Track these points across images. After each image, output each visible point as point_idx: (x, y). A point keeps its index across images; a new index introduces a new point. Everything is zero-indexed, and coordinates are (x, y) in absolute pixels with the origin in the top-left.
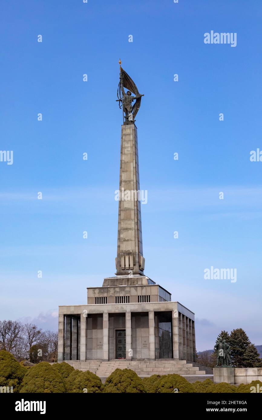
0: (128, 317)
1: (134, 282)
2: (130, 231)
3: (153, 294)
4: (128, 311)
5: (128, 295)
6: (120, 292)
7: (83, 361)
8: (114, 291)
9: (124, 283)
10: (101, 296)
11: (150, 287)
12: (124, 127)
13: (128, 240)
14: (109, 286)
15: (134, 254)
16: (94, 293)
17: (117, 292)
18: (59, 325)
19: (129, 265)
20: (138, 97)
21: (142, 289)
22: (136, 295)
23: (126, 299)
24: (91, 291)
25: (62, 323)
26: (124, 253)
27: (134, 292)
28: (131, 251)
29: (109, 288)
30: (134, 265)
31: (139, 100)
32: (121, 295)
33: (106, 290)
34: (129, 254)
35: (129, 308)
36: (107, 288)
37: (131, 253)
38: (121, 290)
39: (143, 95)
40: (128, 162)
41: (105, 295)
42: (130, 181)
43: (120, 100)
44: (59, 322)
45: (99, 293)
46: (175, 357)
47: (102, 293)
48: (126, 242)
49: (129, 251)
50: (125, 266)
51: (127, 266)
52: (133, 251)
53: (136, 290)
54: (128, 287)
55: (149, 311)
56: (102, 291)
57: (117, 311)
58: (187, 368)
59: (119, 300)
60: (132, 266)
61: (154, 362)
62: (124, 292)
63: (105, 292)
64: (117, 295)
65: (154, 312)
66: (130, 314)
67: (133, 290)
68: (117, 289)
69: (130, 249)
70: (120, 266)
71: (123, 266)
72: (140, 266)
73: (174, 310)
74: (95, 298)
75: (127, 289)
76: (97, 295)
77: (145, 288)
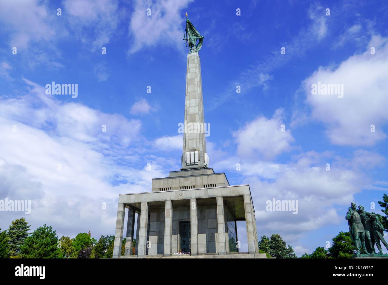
3: (219, 182)
4: (193, 197)
5: (193, 184)
6: (184, 182)
8: (179, 181)
11: (216, 175)
13: (193, 139)
16: (159, 184)
18: (118, 215)
19: (195, 161)
21: (208, 177)
22: (202, 184)
24: (156, 181)
25: (121, 213)
27: (199, 181)
29: (174, 178)
30: (199, 160)
32: (186, 185)
34: (194, 150)
35: (193, 194)
36: (172, 178)
37: (196, 150)
38: (186, 180)
40: (192, 78)
42: (194, 92)
44: (118, 212)
45: (163, 184)
50: (190, 161)
51: (192, 161)
52: (197, 148)
53: (202, 179)
54: (193, 176)
55: (217, 197)
56: (166, 181)
57: (181, 198)
62: (189, 182)
63: (170, 182)
64: (182, 185)
65: (223, 197)
66: (195, 200)
68: (182, 179)
69: (195, 146)
70: (186, 162)
71: (188, 162)
72: (204, 162)
73: (245, 194)
74: (159, 189)
75: (192, 179)
76: (162, 186)
77: (210, 176)
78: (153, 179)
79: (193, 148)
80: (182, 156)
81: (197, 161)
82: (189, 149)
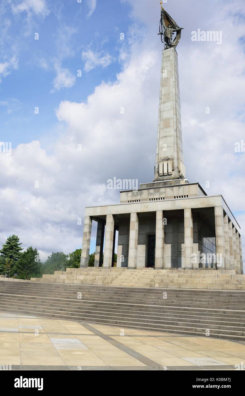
0: (159, 217)
2: (169, 138)
3: (191, 193)
4: (159, 209)
5: (162, 196)
6: (154, 193)
8: (148, 193)
10: (134, 199)
11: (188, 185)
15: (172, 159)
16: (127, 196)
17: (151, 194)
19: (168, 171)
21: (179, 189)
22: (172, 196)
24: (124, 194)
25: (86, 225)
26: (163, 160)
27: (169, 192)
29: (142, 190)
30: (173, 170)
32: (156, 197)
34: (168, 159)
35: (159, 206)
37: (170, 159)
38: (155, 192)
45: (132, 196)
47: (136, 195)
49: (168, 157)
50: (163, 172)
51: (165, 171)
52: (171, 157)
53: (172, 190)
54: (163, 187)
55: (185, 209)
57: (146, 210)
62: (159, 194)
63: (138, 195)
64: (151, 197)
65: (192, 209)
66: (161, 213)
67: (169, 189)
68: (152, 191)
69: (169, 155)
70: (158, 173)
71: (161, 172)
72: (179, 172)
73: (216, 206)
74: (128, 201)
75: (162, 190)
76: (130, 199)
77: (182, 187)
78: (121, 192)
79: (166, 157)
80: (155, 167)
81: (170, 170)
82: (163, 159)
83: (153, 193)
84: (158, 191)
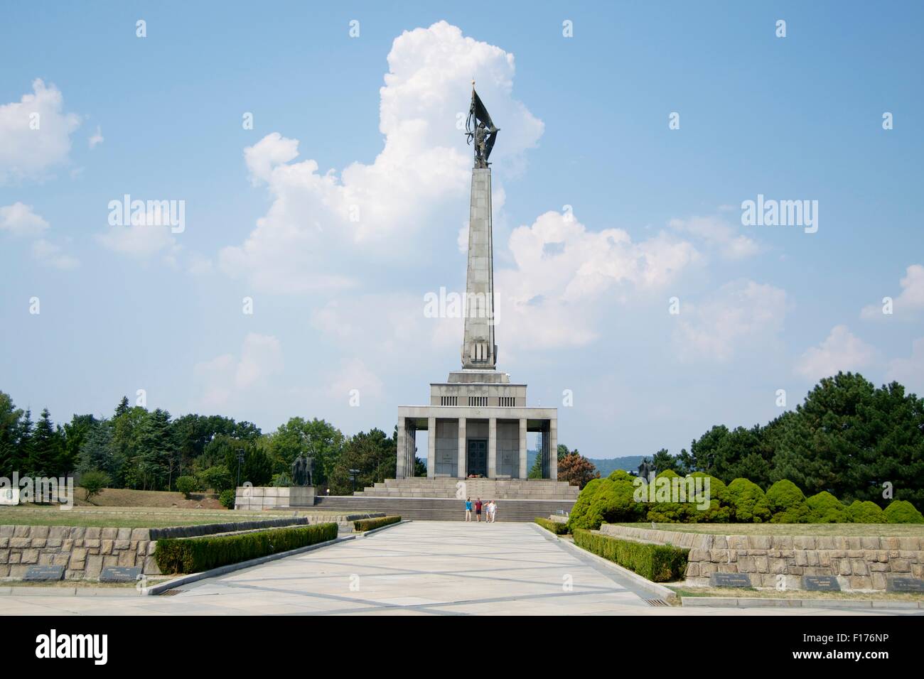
0: (493, 425)
1: (490, 380)
3: (518, 396)
4: (490, 417)
5: (485, 395)
6: (475, 391)
7: (431, 478)
8: (465, 390)
9: (476, 380)
10: (449, 395)
11: (514, 388)
12: (476, 170)
13: (479, 324)
14: (459, 383)
15: (487, 342)
16: (440, 391)
17: (472, 391)
19: (482, 356)
20: (494, 130)
21: (505, 389)
22: (497, 396)
23: (482, 401)
24: (436, 388)
26: (475, 340)
27: (494, 393)
28: (484, 338)
29: (460, 385)
30: (488, 356)
31: (494, 135)
32: (477, 395)
33: (456, 388)
34: (481, 341)
35: (492, 413)
36: (458, 385)
37: (484, 340)
38: (477, 389)
39: (499, 130)
40: (480, 219)
41: (455, 394)
42: (484, 245)
43: (470, 134)
45: (446, 391)
46: (552, 477)
47: (451, 391)
48: (476, 325)
49: (481, 337)
50: (476, 356)
51: (479, 357)
52: (486, 337)
53: (497, 390)
54: (486, 385)
55: (519, 418)
56: (451, 388)
57: (477, 417)
58: (574, 491)
59: (474, 401)
60: (485, 357)
61: (527, 483)
62: (481, 392)
63: (455, 390)
64: (471, 395)
65: (528, 420)
66: (495, 421)
67: (493, 389)
69: (483, 335)
70: (470, 357)
71: (473, 357)
73: (553, 418)
74: (441, 397)
75: (485, 388)
76: (444, 394)
77: (508, 388)
78: (432, 385)
82: (474, 338)
83: (473, 389)
84: (480, 389)
